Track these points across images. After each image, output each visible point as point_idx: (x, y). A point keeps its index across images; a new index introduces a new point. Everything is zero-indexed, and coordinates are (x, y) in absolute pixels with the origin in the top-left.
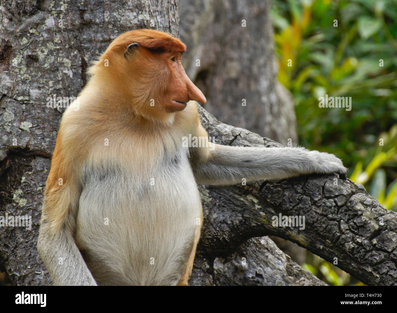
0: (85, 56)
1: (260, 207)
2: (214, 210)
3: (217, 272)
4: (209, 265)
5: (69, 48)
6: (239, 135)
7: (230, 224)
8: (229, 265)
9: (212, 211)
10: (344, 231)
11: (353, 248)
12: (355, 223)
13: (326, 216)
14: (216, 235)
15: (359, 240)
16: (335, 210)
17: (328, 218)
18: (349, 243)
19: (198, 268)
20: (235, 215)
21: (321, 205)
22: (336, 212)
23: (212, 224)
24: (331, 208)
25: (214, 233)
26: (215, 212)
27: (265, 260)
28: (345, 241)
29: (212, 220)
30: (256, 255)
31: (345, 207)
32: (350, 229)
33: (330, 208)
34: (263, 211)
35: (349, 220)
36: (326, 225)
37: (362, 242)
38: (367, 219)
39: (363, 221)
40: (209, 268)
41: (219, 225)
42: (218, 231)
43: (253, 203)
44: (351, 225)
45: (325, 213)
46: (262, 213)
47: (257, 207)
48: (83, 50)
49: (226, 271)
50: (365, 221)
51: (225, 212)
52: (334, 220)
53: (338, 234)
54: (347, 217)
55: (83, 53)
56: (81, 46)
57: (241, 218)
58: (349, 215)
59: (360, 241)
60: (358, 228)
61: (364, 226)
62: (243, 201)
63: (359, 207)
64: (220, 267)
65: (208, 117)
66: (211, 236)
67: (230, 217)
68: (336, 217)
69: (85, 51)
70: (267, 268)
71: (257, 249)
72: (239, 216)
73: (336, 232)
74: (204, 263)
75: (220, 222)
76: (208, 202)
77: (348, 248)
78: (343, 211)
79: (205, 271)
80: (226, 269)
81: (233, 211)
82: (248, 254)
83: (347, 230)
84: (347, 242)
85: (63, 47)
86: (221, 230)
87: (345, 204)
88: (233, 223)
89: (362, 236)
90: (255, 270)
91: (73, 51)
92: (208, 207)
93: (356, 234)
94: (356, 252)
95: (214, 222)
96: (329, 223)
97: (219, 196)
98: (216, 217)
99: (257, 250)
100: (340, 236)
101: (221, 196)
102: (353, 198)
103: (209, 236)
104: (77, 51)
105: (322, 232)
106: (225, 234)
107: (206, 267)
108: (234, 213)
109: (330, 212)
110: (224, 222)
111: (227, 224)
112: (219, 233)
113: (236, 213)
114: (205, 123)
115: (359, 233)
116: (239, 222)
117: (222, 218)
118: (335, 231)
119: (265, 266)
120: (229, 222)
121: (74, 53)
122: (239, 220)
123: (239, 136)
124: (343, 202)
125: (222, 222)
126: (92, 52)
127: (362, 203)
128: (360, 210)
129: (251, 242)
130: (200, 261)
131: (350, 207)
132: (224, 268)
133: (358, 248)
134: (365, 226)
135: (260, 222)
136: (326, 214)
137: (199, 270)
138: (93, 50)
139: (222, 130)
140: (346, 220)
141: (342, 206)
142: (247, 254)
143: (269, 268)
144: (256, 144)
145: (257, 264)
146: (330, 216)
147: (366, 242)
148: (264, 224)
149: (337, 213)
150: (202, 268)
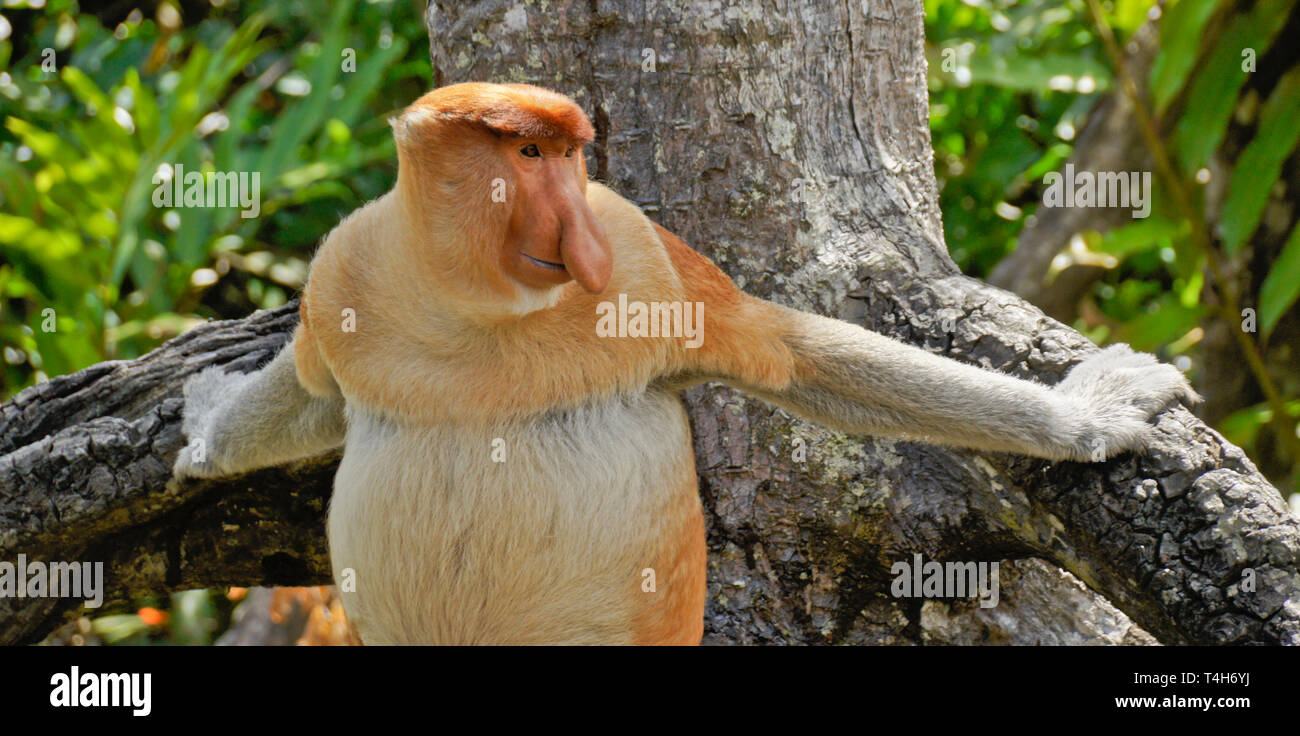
0: (603, 101)
1: (999, 487)
2: (904, 487)
3: (931, 635)
4: (908, 619)
5: (563, 81)
6: (981, 308)
7: (940, 524)
8: (967, 622)
9: (902, 491)
10: (1164, 559)
11: (1179, 604)
12: (1194, 543)
13: (1130, 520)
14: (906, 549)
15: (1195, 585)
16: (1156, 508)
17: (1133, 526)
18: (1170, 591)
19: (879, 625)
20: (952, 503)
21: (1123, 494)
22: (1157, 513)
23: (896, 521)
24: (1144, 501)
25: (903, 543)
26: (906, 494)
27: (1068, 614)
28: (1164, 586)
29: (898, 511)
30: (1041, 599)
31: (1181, 501)
32: (1181, 557)
33: (1141, 502)
34: (1007, 498)
35: (1184, 533)
36: (1125, 544)
37: (1200, 591)
38: (1225, 535)
39: (1214, 538)
40: (909, 624)
41: (914, 525)
42: (912, 539)
43: (986, 476)
44: (1186, 548)
45: (1127, 514)
46: (1004, 503)
47: (996, 487)
48: (599, 87)
49: (957, 635)
50: (1220, 539)
51: (931, 493)
52: (1148, 531)
53: (1149, 567)
54: (1181, 527)
55: (599, 95)
56: (594, 77)
57: (965, 511)
58: (1187, 522)
59: (1196, 589)
60: (1200, 555)
61: (1216, 550)
62: (966, 471)
63: (1214, 504)
64: (939, 624)
65: (921, 260)
66: (896, 550)
67: (941, 506)
68: (1155, 525)
69: (603, 90)
70: (1070, 634)
71: (1048, 586)
72: (962, 507)
73: (1147, 561)
74: (893, 613)
75: (918, 517)
76: (894, 467)
77: (1167, 603)
78: (1175, 510)
79: (898, 631)
80: (958, 630)
81: (949, 492)
82: (1020, 597)
83: (1173, 558)
84: (1167, 589)
85: (549, 78)
86: (918, 537)
87: (1183, 496)
88: (947, 523)
89: (1207, 575)
90: (1037, 636)
91: (574, 87)
92: (890, 479)
93: (1194, 569)
94: (1183, 615)
95: (904, 516)
96: (1134, 538)
97: (919, 453)
98: (908, 504)
99: (1047, 588)
100: (1154, 572)
101: (924, 454)
102: (1201, 481)
103: (890, 549)
104: (584, 88)
105: (1116, 559)
106: (928, 547)
107: (901, 624)
108: (949, 497)
109: (1142, 511)
110: (927, 517)
111: (934, 523)
112: (914, 542)
113: (955, 496)
114: (905, 275)
115: (1201, 567)
116: (962, 520)
117: (922, 508)
118: (1142, 560)
119: (1067, 629)
120: (940, 520)
121: (576, 92)
122: (961, 515)
123: (978, 311)
124: (1180, 490)
125: (921, 517)
126: (619, 91)
127: (1222, 495)
128: (1211, 512)
129: (1030, 569)
130: (882, 608)
131: (1193, 502)
132: (952, 627)
133: (1189, 604)
134: (1218, 550)
135: (1003, 524)
136: (1130, 515)
137: (881, 629)
138: (621, 88)
139: (943, 292)
140: (1177, 533)
141: (1176, 498)
142: (1016, 596)
143: (1076, 634)
144: (1015, 331)
145: (1044, 623)
146: (1139, 522)
147: (1211, 590)
148: (1012, 530)
149: (1160, 517)
150: (890, 624)
